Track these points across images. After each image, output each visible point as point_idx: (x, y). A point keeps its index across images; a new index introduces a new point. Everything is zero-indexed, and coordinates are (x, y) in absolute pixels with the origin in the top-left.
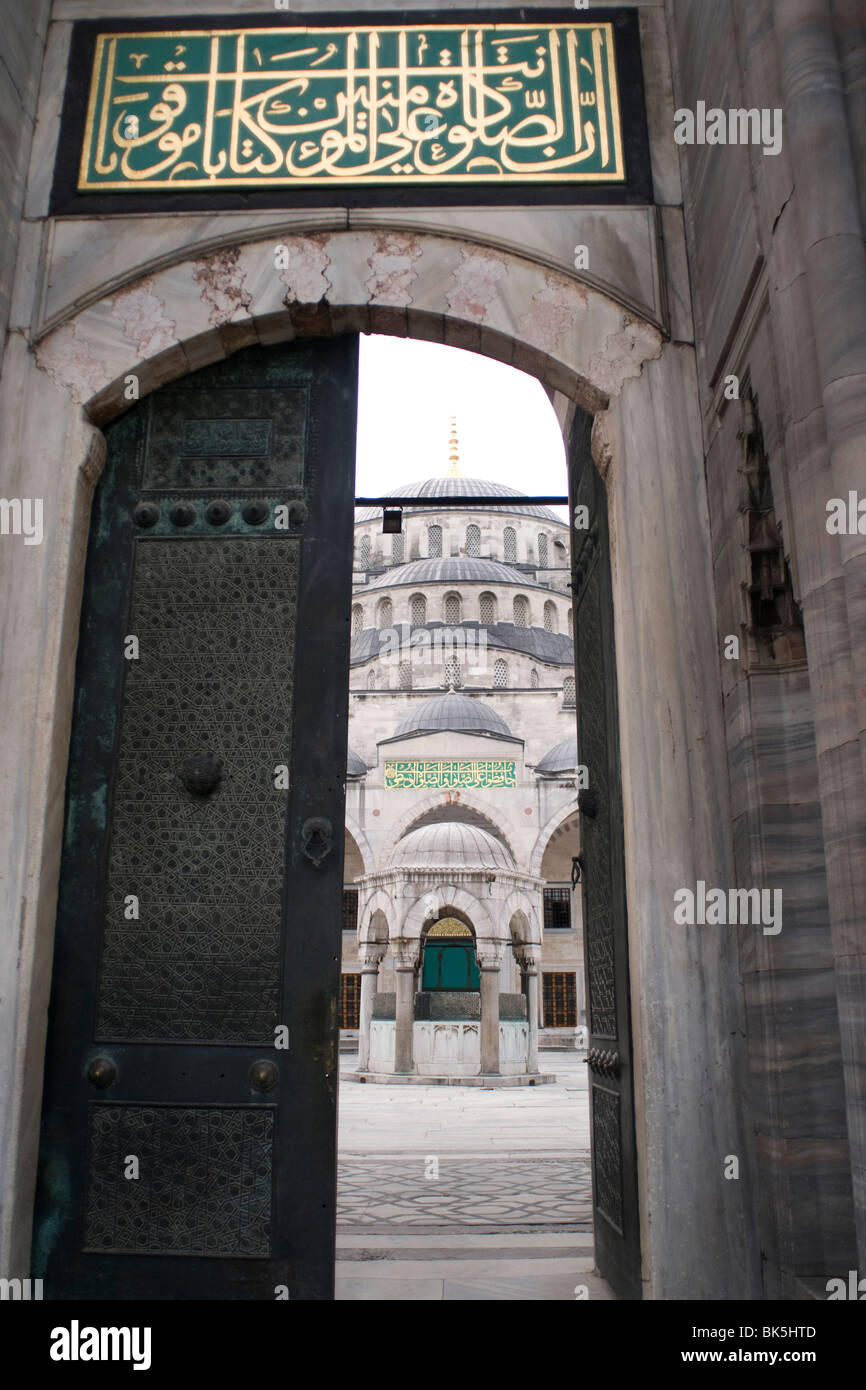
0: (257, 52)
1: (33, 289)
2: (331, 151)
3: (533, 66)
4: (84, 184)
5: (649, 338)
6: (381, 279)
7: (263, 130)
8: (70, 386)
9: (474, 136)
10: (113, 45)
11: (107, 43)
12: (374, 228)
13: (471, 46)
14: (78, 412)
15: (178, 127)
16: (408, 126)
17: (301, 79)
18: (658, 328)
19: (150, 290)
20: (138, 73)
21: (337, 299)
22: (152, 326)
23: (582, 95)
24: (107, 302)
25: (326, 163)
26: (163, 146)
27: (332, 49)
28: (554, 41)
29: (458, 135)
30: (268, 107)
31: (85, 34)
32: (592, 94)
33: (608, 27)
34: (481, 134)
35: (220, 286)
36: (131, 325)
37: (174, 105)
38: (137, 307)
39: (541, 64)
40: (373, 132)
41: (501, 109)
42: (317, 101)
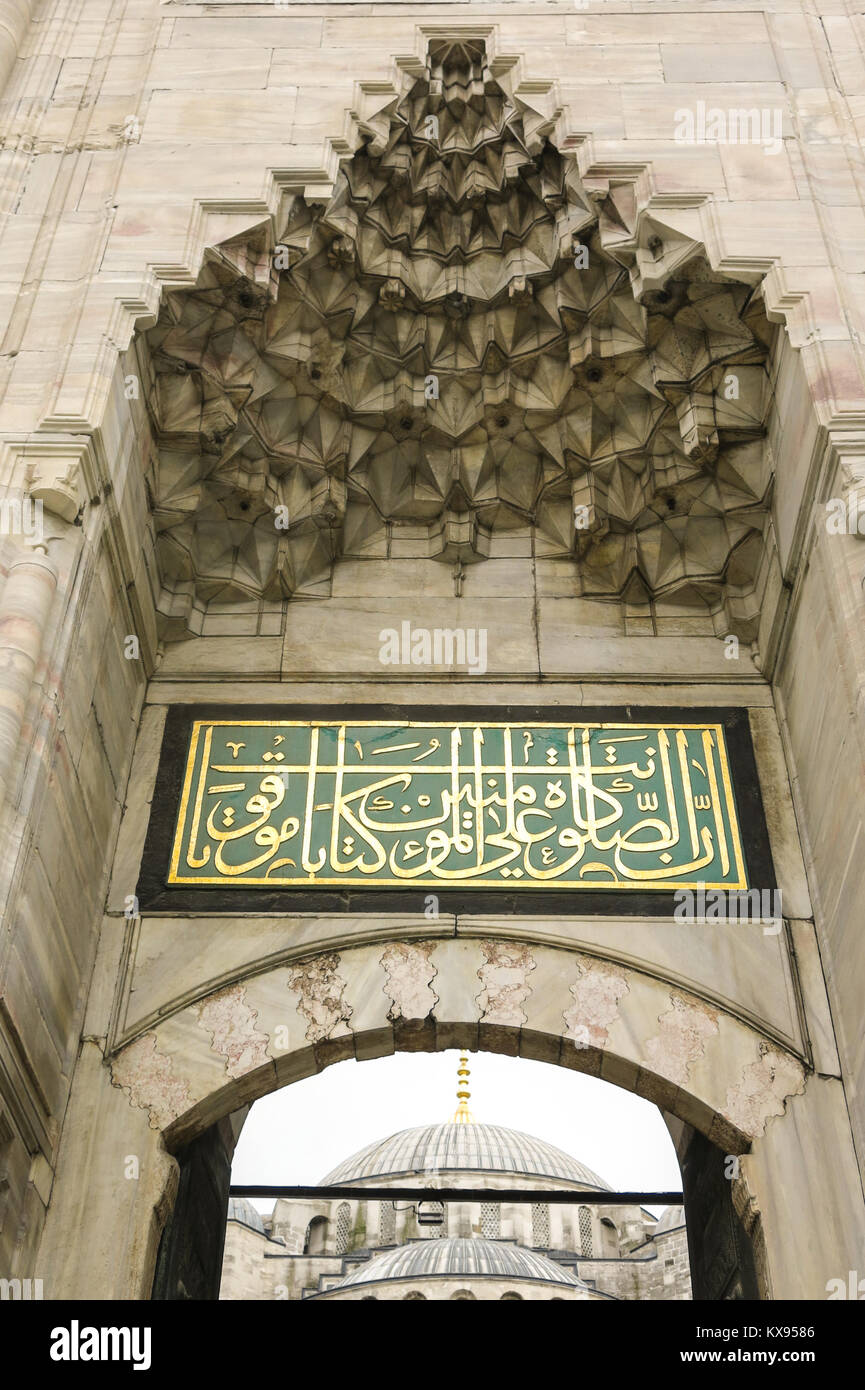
0: (358, 745)
1: (112, 993)
2: (437, 851)
3: (643, 767)
4: (173, 878)
5: (791, 1070)
6: (493, 993)
7: (365, 826)
8: (148, 1107)
9: (586, 839)
10: (209, 732)
11: (204, 728)
12: (483, 936)
13: (578, 744)
14: (157, 1138)
15: (276, 820)
16: (517, 828)
17: (404, 773)
18: (800, 1059)
19: (242, 998)
20: (235, 761)
21: (445, 1015)
22: (243, 1039)
23: (696, 798)
24: (193, 1010)
25: (431, 864)
26: (260, 840)
27: (436, 743)
28: (663, 740)
29: (570, 838)
30: (369, 803)
31: (180, 719)
32: (707, 797)
33: (718, 728)
34: (592, 836)
35: (317, 996)
36: (219, 1038)
37: (271, 796)
38: (227, 1018)
39: (651, 764)
40: (480, 832)
41: (612, 810)
42: (421, 798)
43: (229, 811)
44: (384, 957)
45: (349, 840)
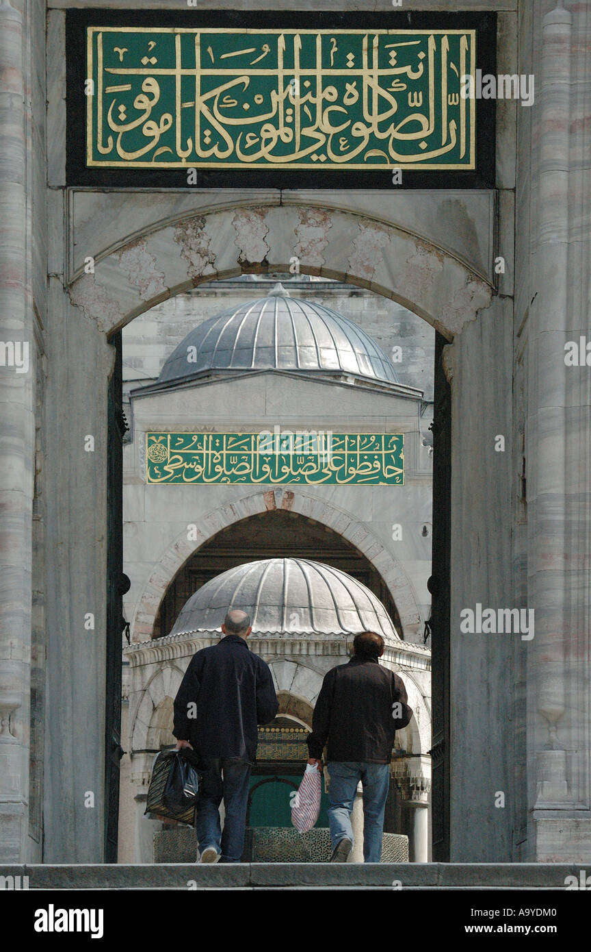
0: (210, 50)
1: (62, 244)
2: (269, 141)
3: (415, 70)
4: (90, 162)
5: (482, 292)
6: (305, 245)
7: (218, 121)
8: (96, 318)
9: (370, 130)
10: (100, 37)
11: (96, 34)
12: (299, 205)
13: (370, 49)
14: (104, 338)
15: (155, 116)
16: (323, 122)
17: (244, 75)
18: (490, 285)
19: (145, 248)
20: (122, 66)
21: (274, 260)
22: (148, 276)
23: (450, 95)
24: (116, 257)
25: (264, 151)
26: (146, 132)
27: (266, 48)
28: (431, 43)
29: (360, 130)
30: (220, 102)
31: (76, 24)
32: (457, 95)
33: (473, 32)
34: (375, 128)
35: (193, 247)
36: (134, 275)
37: (151, 96)
38: (137, 261)
39: (421, 66)
40: (298, 125)
41: (390, 107)
42: (257, 97)
43: (122, 108)
44: (235, 220)
45: (207, 133)
